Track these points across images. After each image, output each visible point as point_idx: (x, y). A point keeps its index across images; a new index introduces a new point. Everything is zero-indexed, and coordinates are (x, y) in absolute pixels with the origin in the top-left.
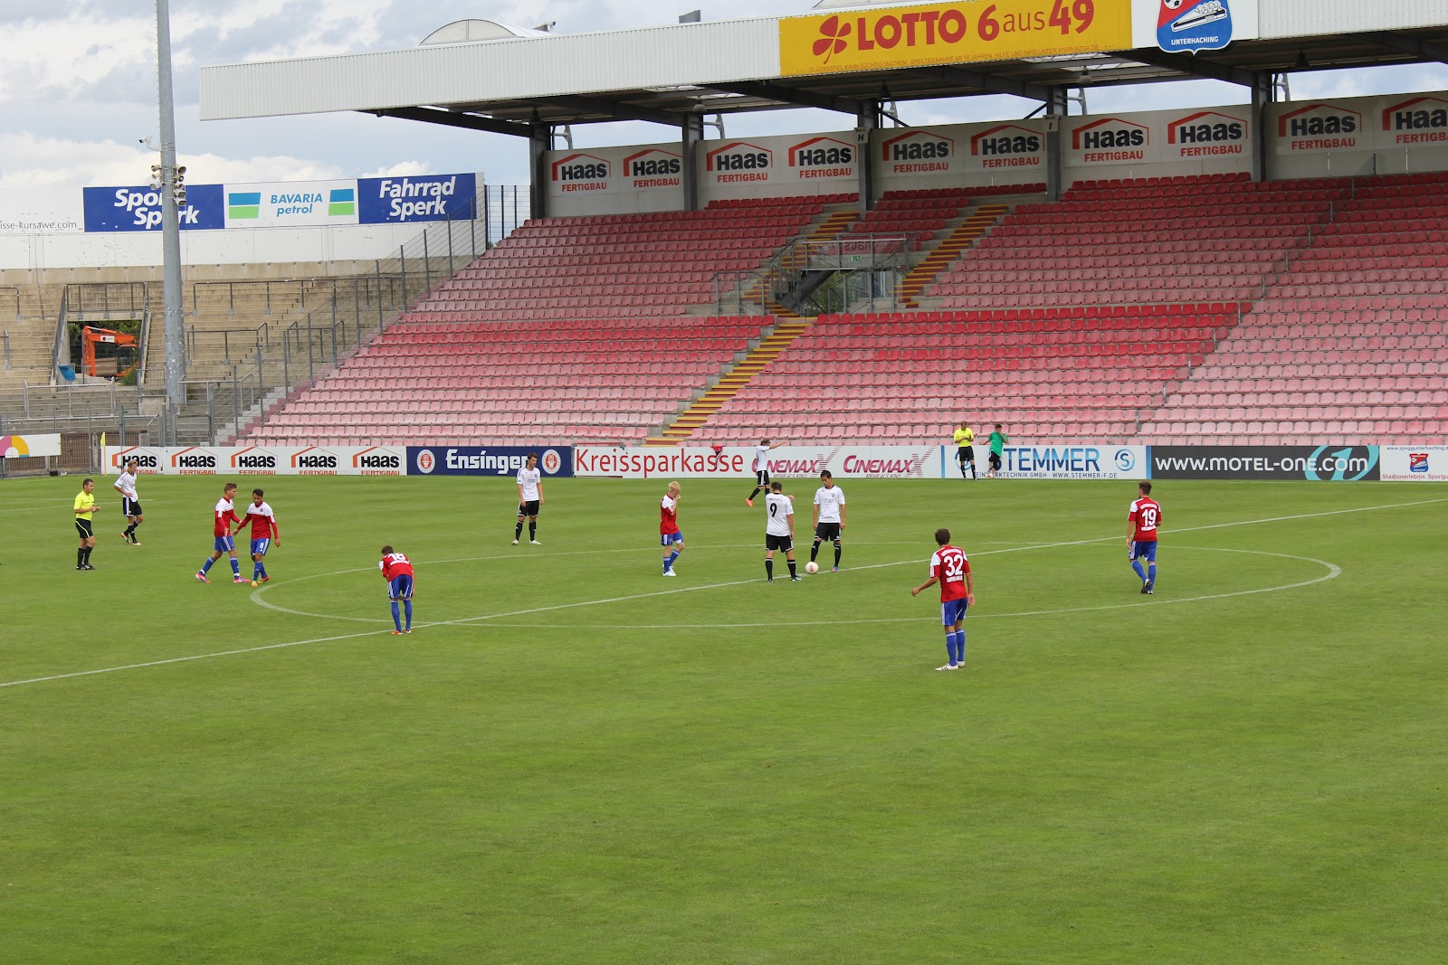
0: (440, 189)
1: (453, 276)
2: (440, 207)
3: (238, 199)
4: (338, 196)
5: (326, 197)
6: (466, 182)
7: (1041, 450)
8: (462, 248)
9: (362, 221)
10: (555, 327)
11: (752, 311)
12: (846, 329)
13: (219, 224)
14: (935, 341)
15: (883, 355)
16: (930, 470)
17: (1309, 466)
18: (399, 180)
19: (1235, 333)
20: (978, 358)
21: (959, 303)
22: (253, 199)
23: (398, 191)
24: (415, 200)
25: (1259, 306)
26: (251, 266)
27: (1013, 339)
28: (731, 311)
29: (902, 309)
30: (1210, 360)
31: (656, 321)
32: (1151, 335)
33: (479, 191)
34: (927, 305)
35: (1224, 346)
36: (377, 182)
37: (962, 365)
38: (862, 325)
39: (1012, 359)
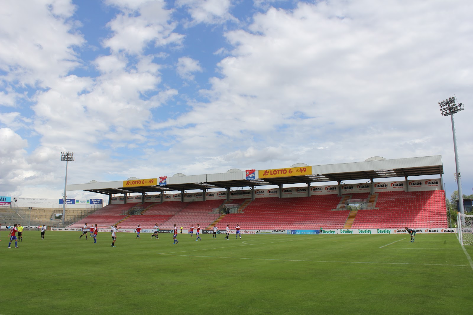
0: (98, 201)
1: (98, 210)
2: (98, 202)
3: (77, 201)
4: (88, 201)
5: (86, 201)
6: (101, 200)
7: (144, 230)
8: (99, 207)
9: (90, 204)
10: (105, 216)
11: (126, 215)
12: (134, 217)
13: (74, 204)
14: (142, 218)
15: (136, 220)
16: (134, 232)
17: (171, 232)
18: (94, 199)
19: (172, 218)
20: (146, 220)
21: (147, 214)
22: (78, 201)
23: (94, 201)
24: (96, 202)
25: (176, 215)
26: (77, 209)
27: (150, 218)
28: (123, 215)
29: (141, 215)
30: (168, 221)
31: (115, 216)
32: (164, 218)
33: (102, 201)
34: (144, 214)
35: (170, 219)
36: (92, 199)
37: (144, 221)
38: (136, 216)
39: (149, 220)
